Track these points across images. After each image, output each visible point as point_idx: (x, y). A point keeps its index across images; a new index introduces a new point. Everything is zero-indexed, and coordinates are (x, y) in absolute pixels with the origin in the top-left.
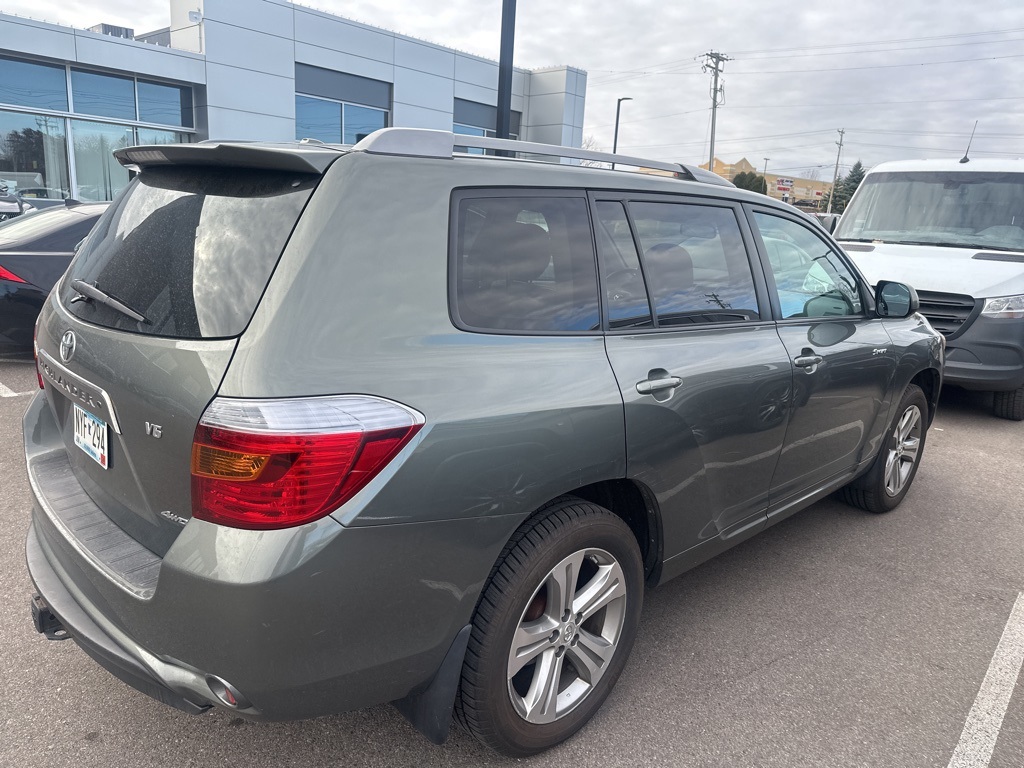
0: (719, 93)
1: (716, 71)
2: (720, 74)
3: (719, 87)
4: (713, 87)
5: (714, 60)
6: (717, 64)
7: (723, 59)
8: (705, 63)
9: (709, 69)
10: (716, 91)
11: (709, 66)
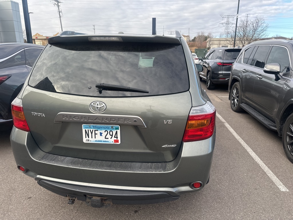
0: (61, 13)
1: (58, 6)
2: (59, 7)
3: (60, 11)
4: (58, 11)
5: (57, 2)
6: (58, 3)
7: (60, 2)
8: (54, 3)
9: (56, 5)
10: (59, 12)
11: (55, 4)
